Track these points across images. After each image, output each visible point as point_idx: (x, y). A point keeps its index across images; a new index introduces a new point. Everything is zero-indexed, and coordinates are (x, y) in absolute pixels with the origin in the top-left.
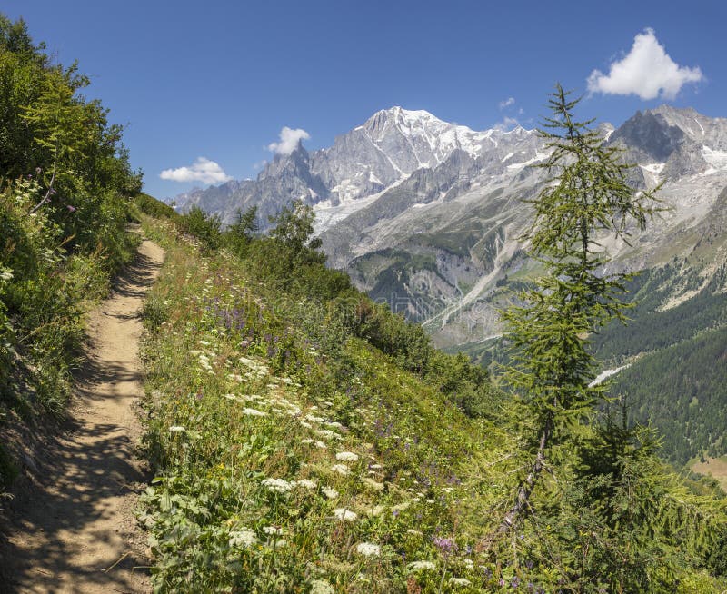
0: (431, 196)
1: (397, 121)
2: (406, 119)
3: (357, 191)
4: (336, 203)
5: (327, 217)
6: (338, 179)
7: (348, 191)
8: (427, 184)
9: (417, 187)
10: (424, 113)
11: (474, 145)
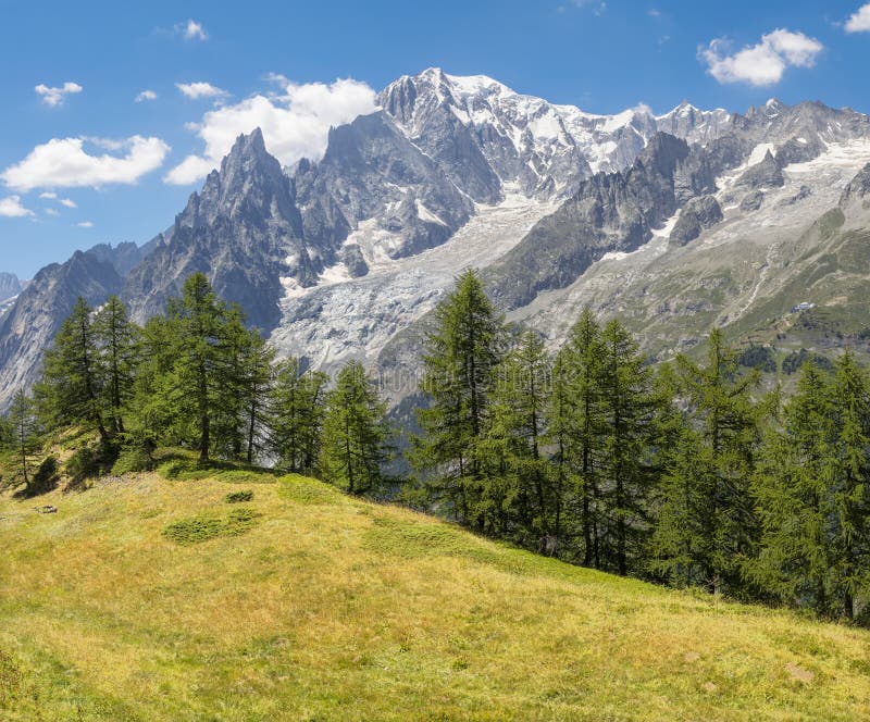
0: (637, 236)
1: (441, 98)
2: (455, 92)
3: (396, 243)
4: (360, 269)
5: (365, 299)
6: (351, 219)
7: (377, 243)
8: (620, 210)
9: (599, 216)
10: (488, 82)
11: (600, 142)
